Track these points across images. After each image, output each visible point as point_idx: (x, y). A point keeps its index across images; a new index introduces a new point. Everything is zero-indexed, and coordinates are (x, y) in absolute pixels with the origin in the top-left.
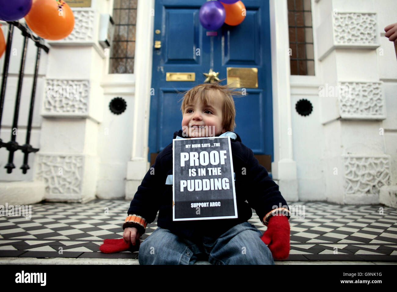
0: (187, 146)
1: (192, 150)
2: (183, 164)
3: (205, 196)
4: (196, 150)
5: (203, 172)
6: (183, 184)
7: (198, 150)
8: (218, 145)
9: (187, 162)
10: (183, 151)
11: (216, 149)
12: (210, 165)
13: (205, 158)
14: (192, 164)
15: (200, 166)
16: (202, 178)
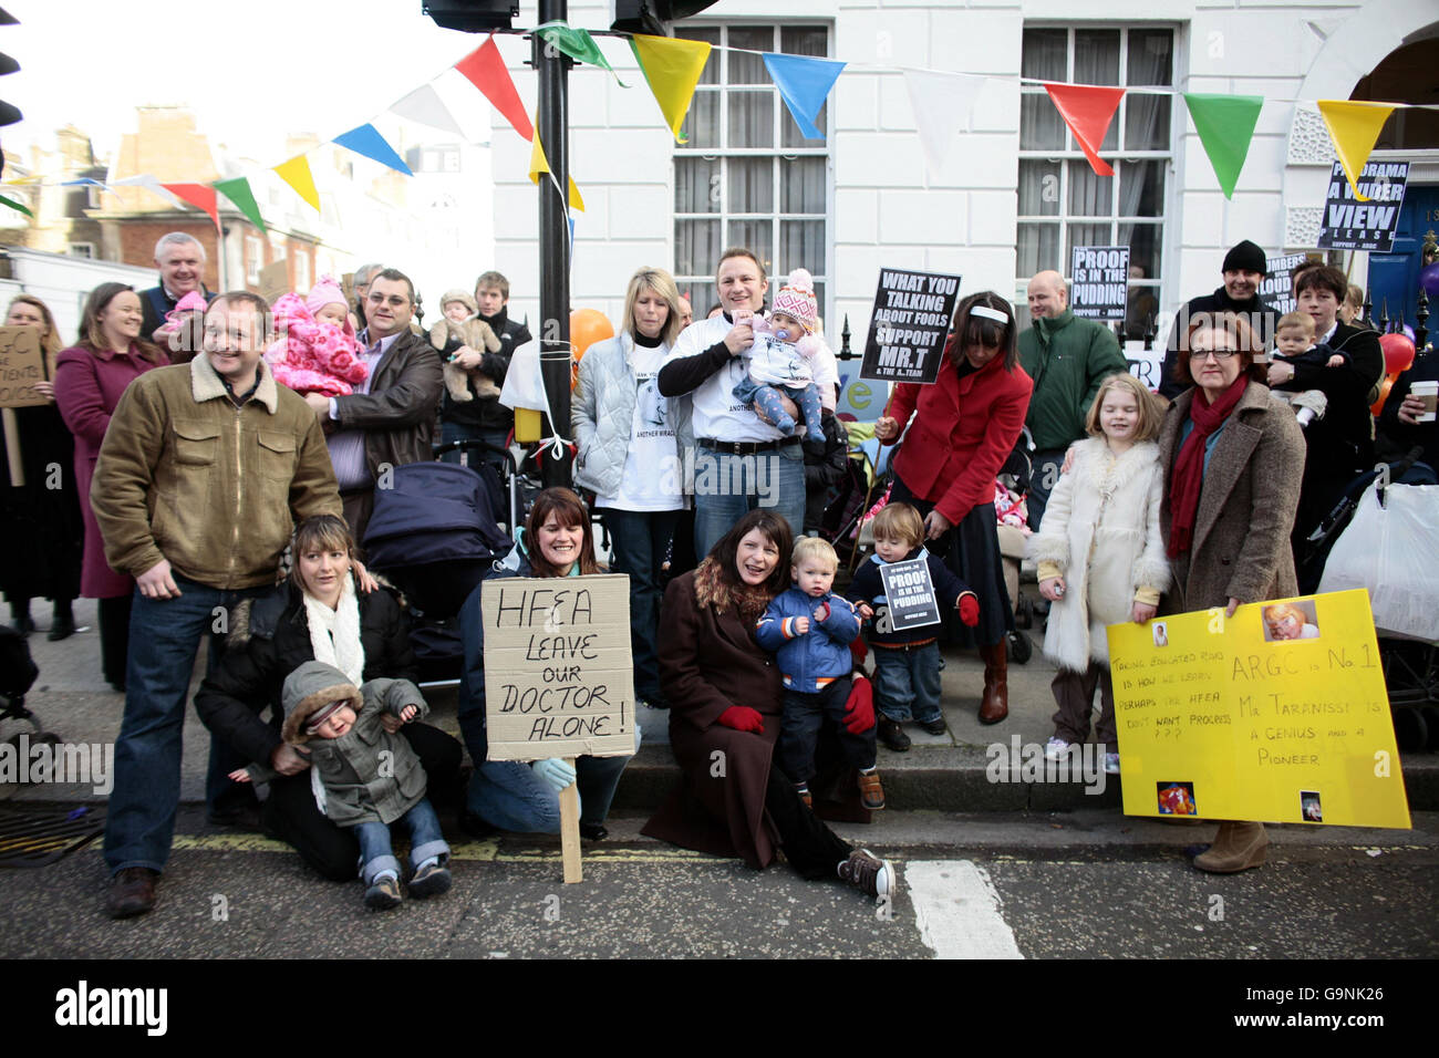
0: (893, 571)
1: (897, 573)
2: (892, 587)
3: (914, 609)
4: (901, 573)
5: (909, 591)
6: (896, 602)
7: (903, 573)
8: (917, 566)
9: (896, 585)
10: (891, 575)
11: (916, 570)
12: (914, 585)
13: (908, 579)
14: (899, 586)
15: (907, 587)
16: (910, 596)
